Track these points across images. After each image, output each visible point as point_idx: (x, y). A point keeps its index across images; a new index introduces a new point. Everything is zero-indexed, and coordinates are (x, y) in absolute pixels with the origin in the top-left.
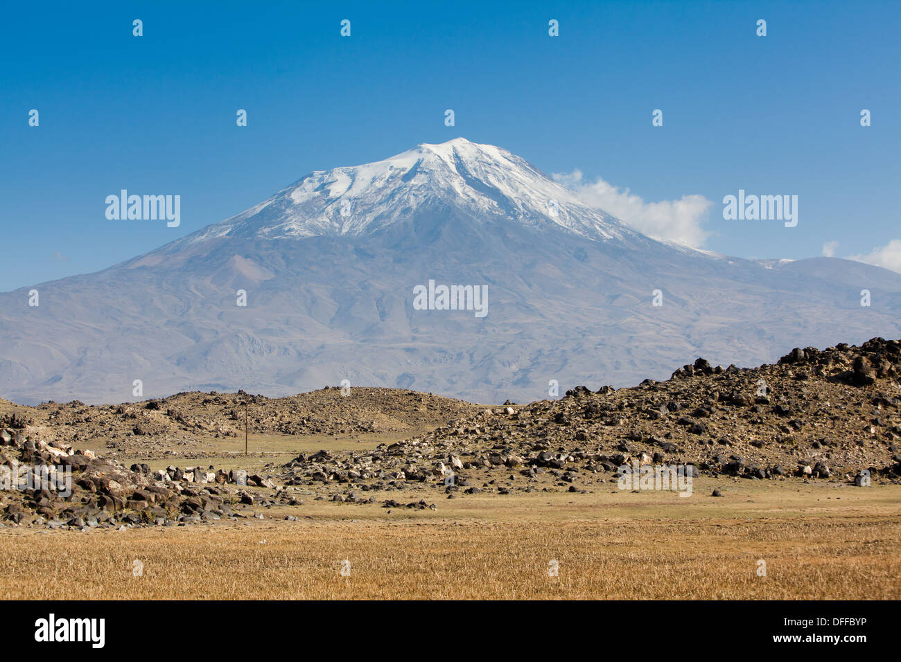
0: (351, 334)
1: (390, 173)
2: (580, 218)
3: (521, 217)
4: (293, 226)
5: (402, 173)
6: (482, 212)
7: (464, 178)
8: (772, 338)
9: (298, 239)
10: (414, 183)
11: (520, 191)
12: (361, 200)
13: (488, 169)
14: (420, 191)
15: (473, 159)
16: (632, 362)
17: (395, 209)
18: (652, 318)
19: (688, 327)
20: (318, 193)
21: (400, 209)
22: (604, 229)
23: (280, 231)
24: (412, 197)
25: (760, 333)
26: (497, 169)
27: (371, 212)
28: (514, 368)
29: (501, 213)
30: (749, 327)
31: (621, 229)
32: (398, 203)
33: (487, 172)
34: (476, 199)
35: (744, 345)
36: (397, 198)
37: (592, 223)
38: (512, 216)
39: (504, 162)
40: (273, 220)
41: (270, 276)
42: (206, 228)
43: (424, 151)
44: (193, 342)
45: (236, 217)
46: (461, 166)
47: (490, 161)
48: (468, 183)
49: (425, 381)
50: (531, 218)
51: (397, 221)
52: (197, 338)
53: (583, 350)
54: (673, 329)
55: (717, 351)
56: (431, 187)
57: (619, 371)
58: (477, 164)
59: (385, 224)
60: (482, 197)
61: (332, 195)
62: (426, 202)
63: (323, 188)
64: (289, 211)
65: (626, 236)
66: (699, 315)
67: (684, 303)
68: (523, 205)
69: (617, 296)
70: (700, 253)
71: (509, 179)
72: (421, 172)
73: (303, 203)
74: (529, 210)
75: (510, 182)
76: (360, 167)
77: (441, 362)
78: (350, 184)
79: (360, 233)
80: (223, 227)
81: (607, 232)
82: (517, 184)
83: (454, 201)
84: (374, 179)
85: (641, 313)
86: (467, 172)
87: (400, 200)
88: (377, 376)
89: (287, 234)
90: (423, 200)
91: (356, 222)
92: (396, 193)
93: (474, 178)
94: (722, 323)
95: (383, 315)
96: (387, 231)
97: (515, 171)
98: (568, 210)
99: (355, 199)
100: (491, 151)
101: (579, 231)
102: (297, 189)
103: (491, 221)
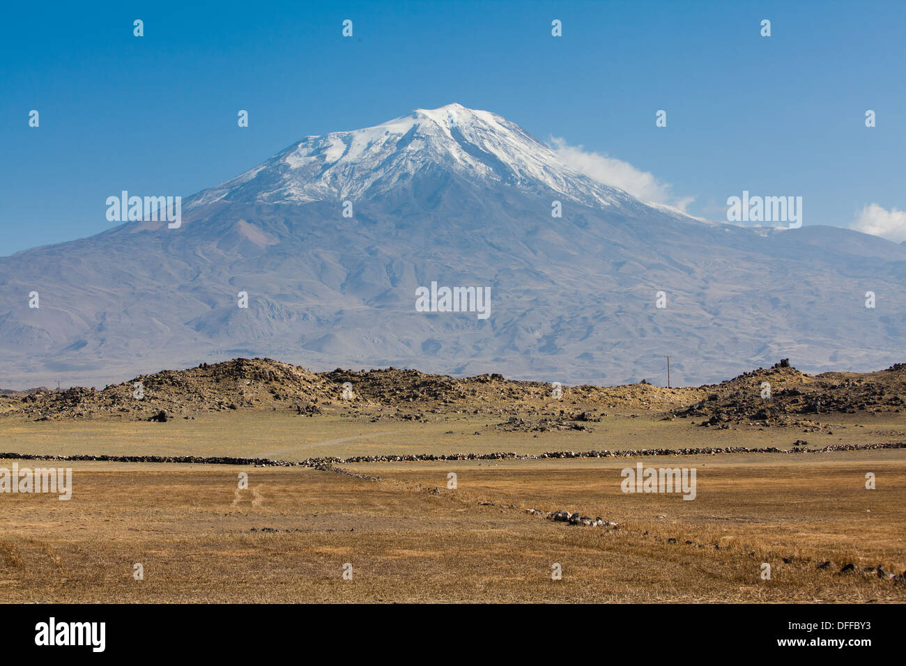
0: (364, 299)
1: (385, 138)
2: (577, 185)
3: (519, 183)
4: (293, 191)
5: (399, 138)
6: (480, 178)
7: (459, 144)
8: (787, 306)
9: (299, 204)
10: (412, 149)
11: (516, 157)
12: (358, 165)
13: (483, 135)
14: (418, 156)
15: (468, 125)
16: (656, 329)
17: (393, 174)
18: (661, 285)
19: (699, 295)
20: (314, 158)
21: (398, 174)
22: (601, 196)
23: (279, 196)
24: (409, 162)
25: (774, 302)
26: (493, 135)
27: (368, 177)
28: (538, 334)
29: (497, 179)
30: (762, 296)
31: (618, 196)
32: (395, 168)
33: (483, 138)
34: (474, 165)
35: (761, 313)
36: (394, 164)
37: (589, 190)
38: (509, 182)
39: (498, 128)
40: (271, 185)
41: (275, 241)
42: (202, 193)
43: (420, 116)
44: (209, 308)
45: (232, 182)
46: (456, 132)
47: (485, 127)
48: (463, 148)
49: (452, 348)
50: (529, 184)
51: (395, 187)
52: (212, 303)
53: (605, 317)
54: (685, 296)
55: (736, 319)
56: (428, 153)
57: (645, 338)
58: (473, 129)
59: (384, 189)
60: (479, 163)
61: (328, 159)
62: (424, 167)
63: (319, 152)
64: (286, 176)
65: (622, 202)
66: (707, 282)
67: (690, 271)
68: (520, 171)
69: (624, 263)
70: (695, 220)
71: (505, 145)
72: (417, 138)
73: (300, 168)
74: (526, 177)
75: (506, 148)
76: (355, 133)
77: (463, 329)
78: (344, 149)
79: (359, 198)
80: (219, 191)
81: (604, 199)
82: (513, 150)
83: (452, 167)
84: (370, 145)
85: (649, 281)
86: (463, 137)
87: (398, 165)
88: (403, 342)
89: (287, 199)
90: (421, 165)
91: (354, 187)
92: (394, 159)
93: (471, 144)
94: (733, 291)
95: (394, 281)
96: (386, 197)
97: (510, 136)
98: (565, 176)
99: (352, 164)
100: (486, 116)
101: (577, 197)
102: (292, 154)
103: (490, 187)
